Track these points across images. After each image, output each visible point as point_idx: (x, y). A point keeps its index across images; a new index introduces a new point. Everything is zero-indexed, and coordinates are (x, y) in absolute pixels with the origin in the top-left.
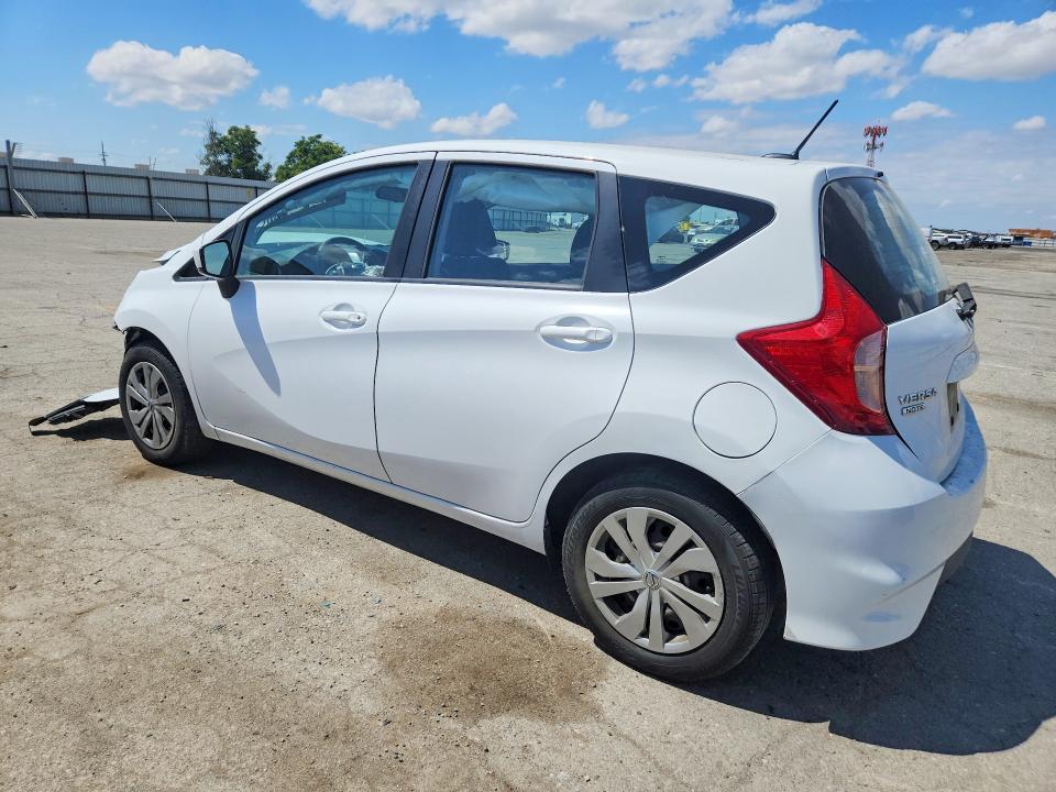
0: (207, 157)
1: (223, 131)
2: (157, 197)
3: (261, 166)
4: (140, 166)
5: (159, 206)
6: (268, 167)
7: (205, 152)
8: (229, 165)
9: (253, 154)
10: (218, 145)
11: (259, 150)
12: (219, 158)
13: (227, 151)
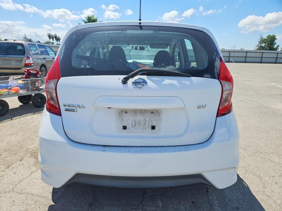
0: (258, 45)
1: (265, 37)
2: (231, 57)
3: (275, 46)
4: (242, 49)
5: (231, 59)
6: (278, 46)
7: (258, 43)
8: (264, 47)
9: (274, 43)
10: (263, 41)
11: (276, 41)
12: (262, 45)
13: (265, 42)
